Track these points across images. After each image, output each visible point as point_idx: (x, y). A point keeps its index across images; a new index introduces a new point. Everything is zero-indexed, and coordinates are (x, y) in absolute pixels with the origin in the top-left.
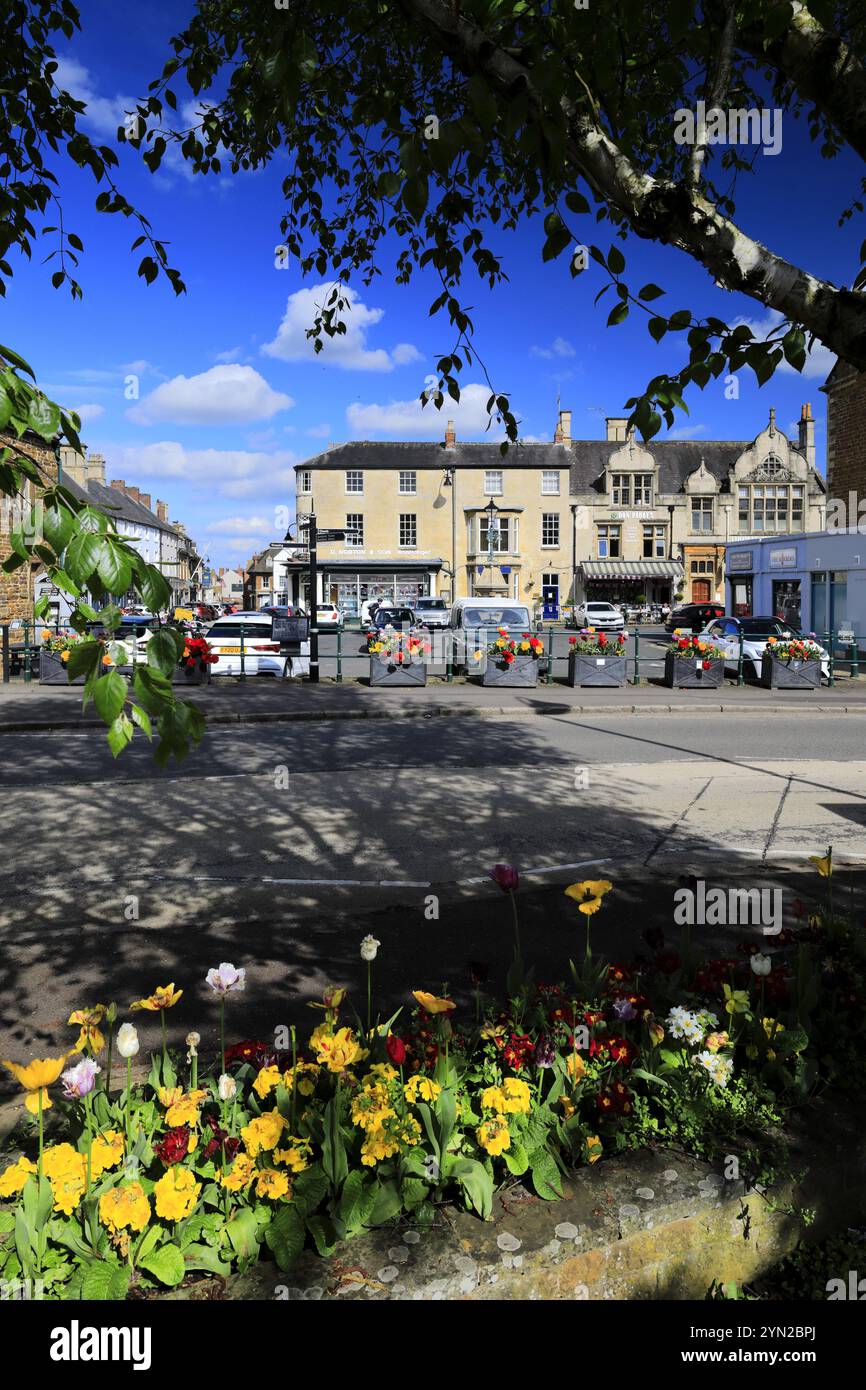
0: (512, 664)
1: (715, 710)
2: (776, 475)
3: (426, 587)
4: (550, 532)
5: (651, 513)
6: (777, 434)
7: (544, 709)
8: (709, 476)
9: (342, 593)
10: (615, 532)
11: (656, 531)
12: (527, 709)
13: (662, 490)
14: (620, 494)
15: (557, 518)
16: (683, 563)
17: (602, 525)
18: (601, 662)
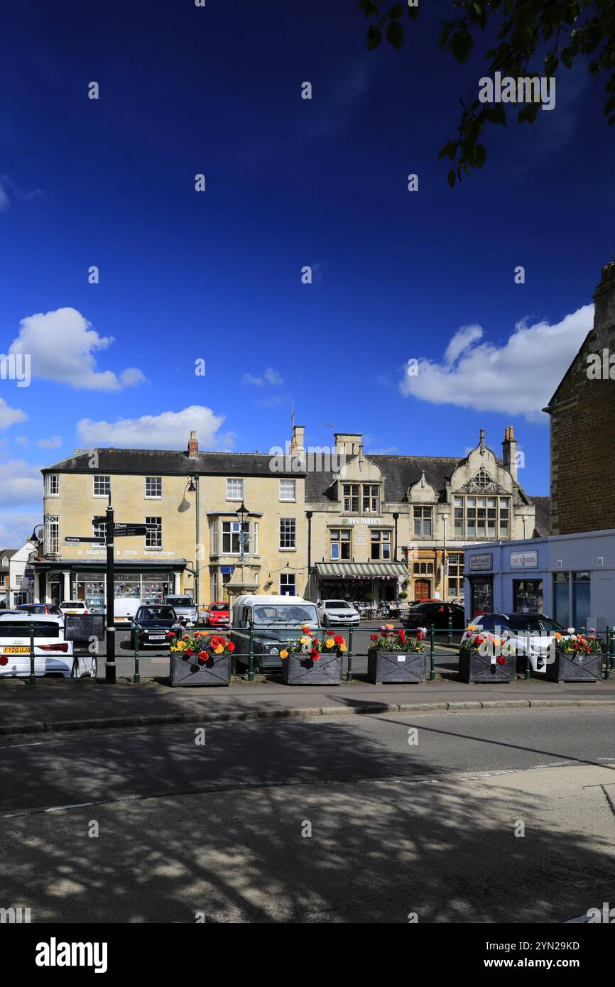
0: (317, 662)
1: (523, 706)
2: (486, 488)
3: (171, 586)
4: (287, 536)
5: (378, 519)
6: (487, 451)
7: (364, 708)
8: (428, 487)
9: (89, 591)
10: (345, 536)
11: (383, 536)
12: (345, 708)
13: (387, 500)
14: (350, 502)
15: (293, 523)
16: (407, 565)
17: (334, 530)
18: (401, 658)
